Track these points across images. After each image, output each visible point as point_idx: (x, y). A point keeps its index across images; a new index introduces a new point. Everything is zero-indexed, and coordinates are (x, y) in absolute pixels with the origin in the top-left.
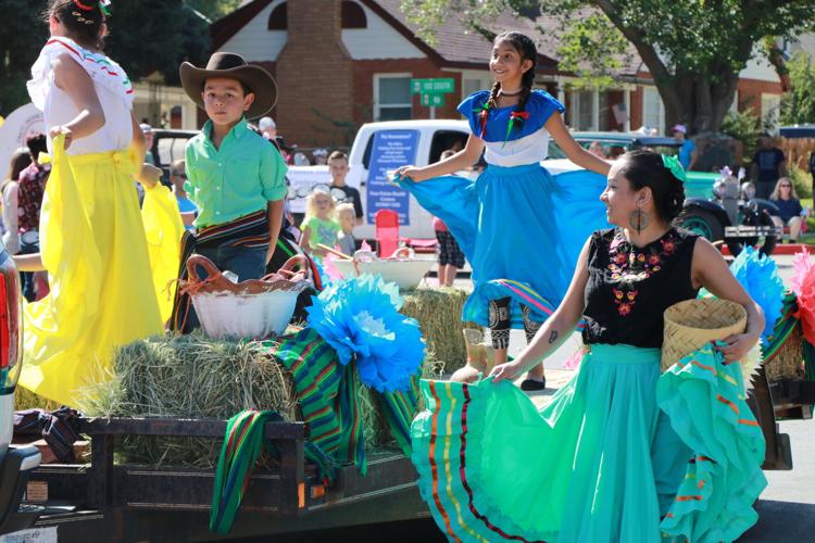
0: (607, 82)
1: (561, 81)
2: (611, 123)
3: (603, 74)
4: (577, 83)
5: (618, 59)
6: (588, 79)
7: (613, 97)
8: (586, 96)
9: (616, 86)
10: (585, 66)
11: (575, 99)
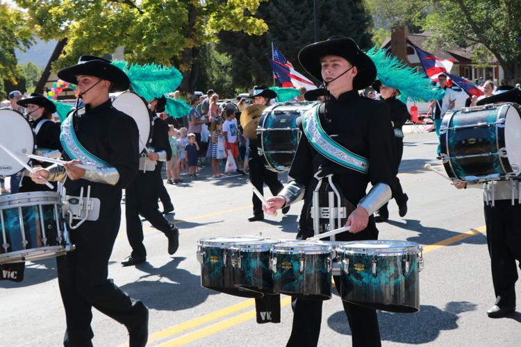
0: (486, 65)
1: (473, 65)
2: (489, 78)
3: (485, 63)
4: (478, 66)
5: (489, 58)
6: (480, 64)
7: (489, 70)
8: (481, 69)
9: (489, 66)
10: (479, 61)
11: (478, 71)
